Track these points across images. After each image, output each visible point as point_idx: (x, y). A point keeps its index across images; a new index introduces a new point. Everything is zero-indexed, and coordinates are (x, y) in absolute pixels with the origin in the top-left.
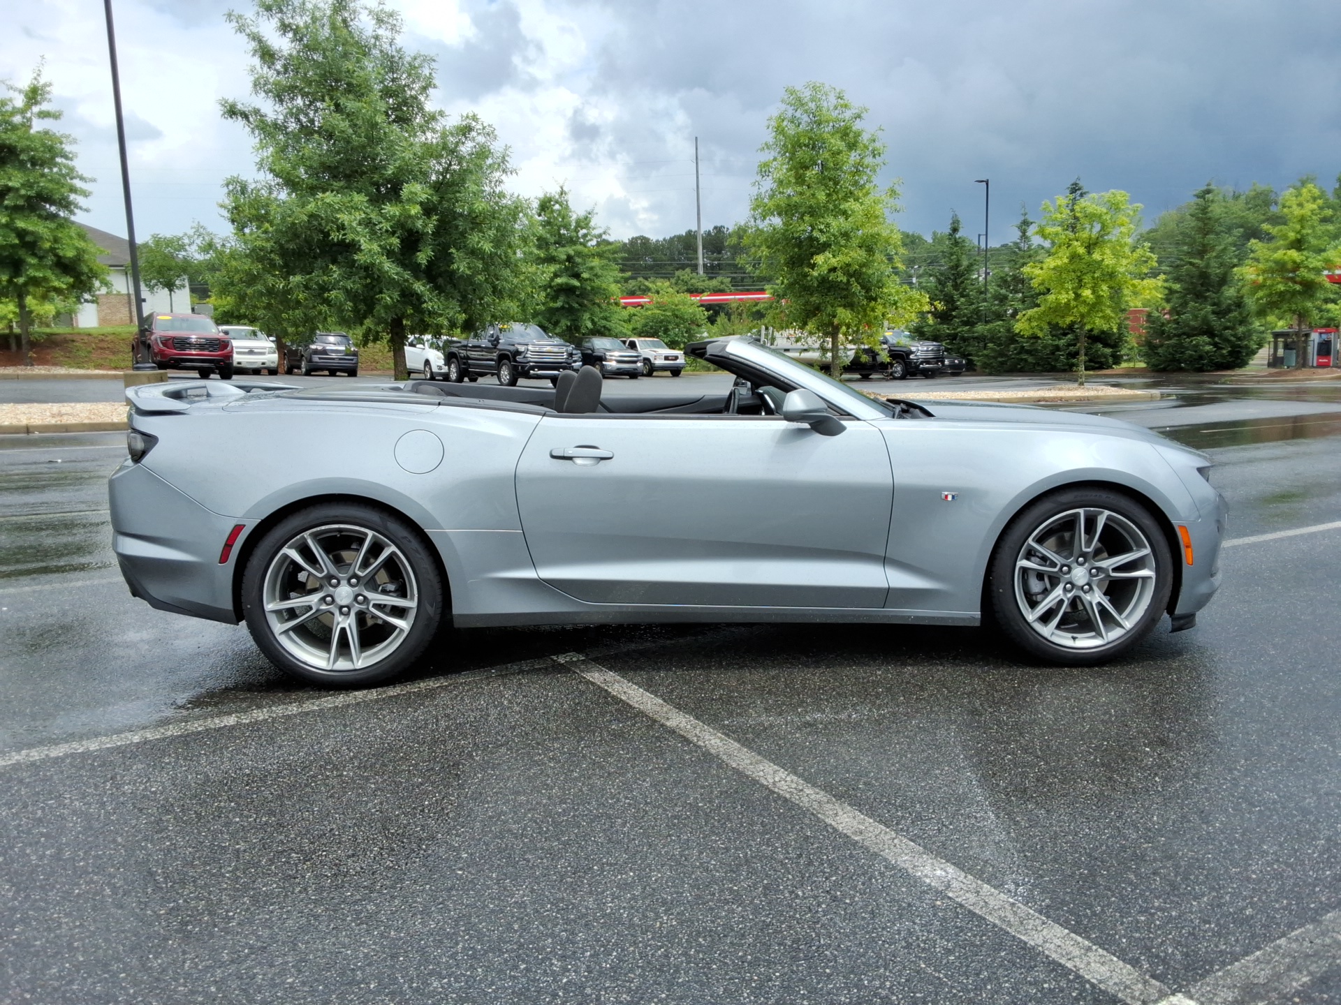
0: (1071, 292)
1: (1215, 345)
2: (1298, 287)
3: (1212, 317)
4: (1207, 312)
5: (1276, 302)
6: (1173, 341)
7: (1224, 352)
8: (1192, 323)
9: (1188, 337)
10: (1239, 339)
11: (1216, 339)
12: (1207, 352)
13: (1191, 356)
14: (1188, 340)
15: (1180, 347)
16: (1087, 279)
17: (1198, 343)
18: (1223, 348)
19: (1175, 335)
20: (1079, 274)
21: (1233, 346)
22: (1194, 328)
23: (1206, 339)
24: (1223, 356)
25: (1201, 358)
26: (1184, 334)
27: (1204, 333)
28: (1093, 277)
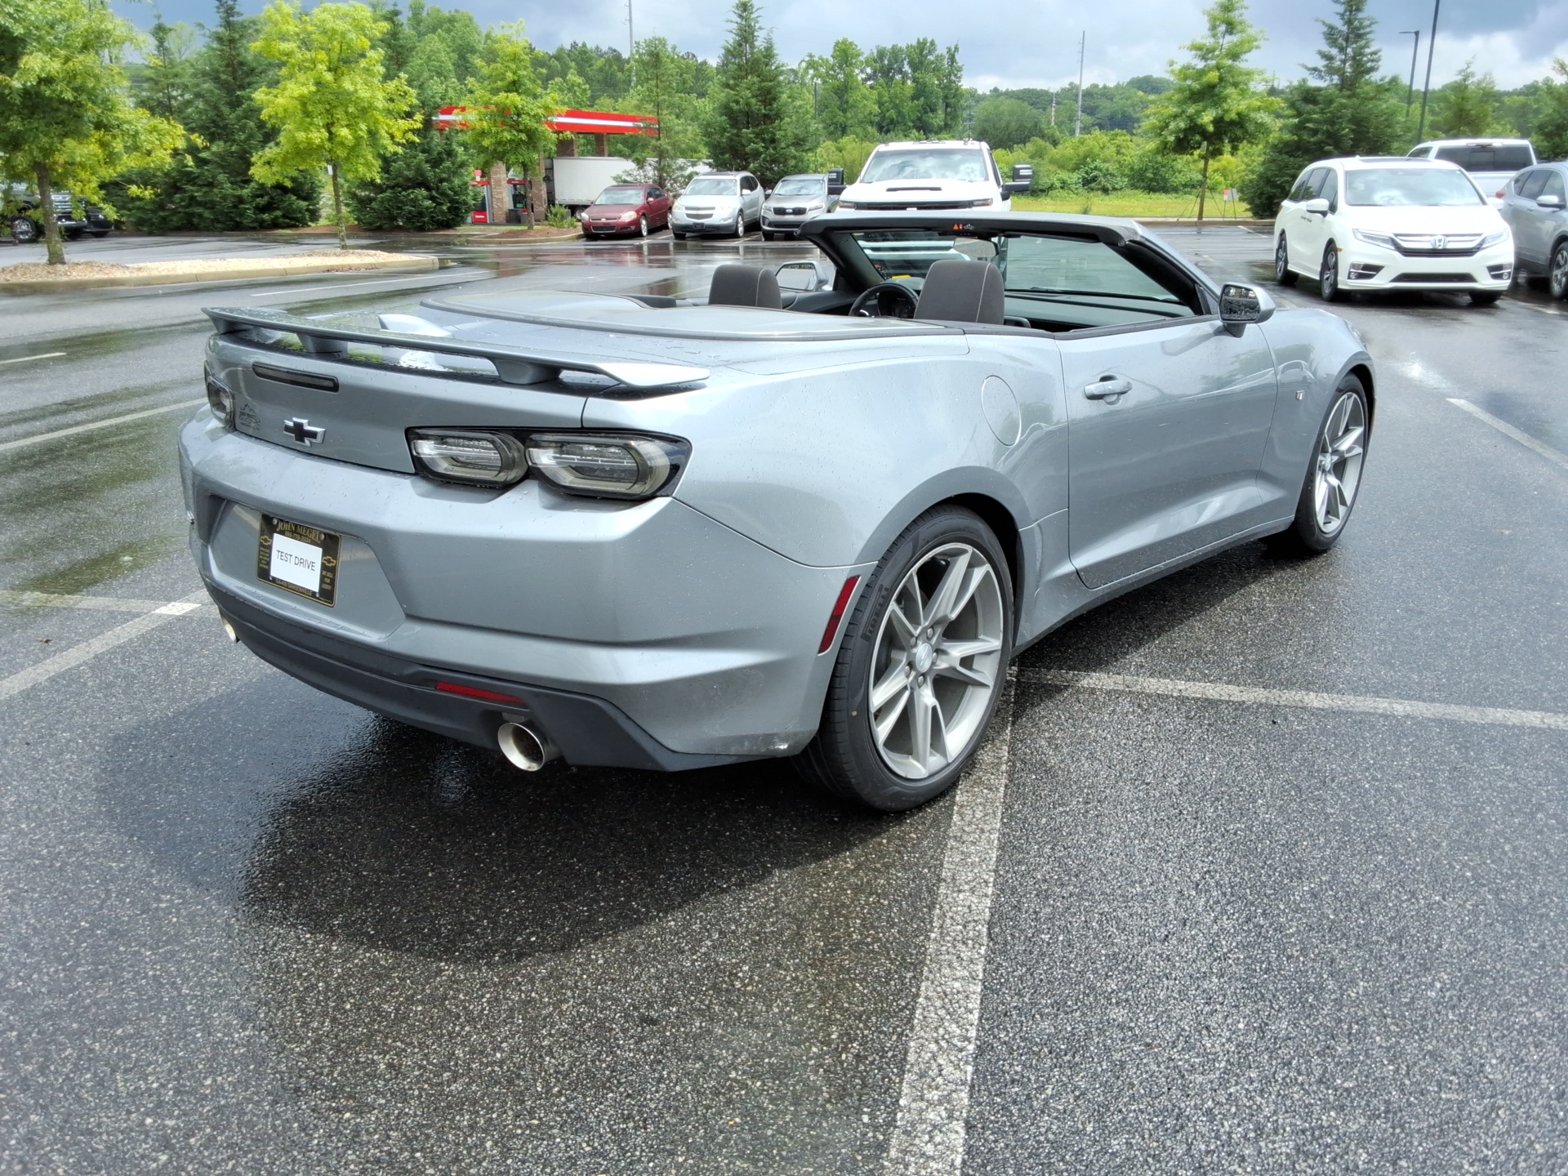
0: (323, 130)
1: (432, 198)
2: (524, 137)
3: (427, 167)
4: (421, 161)
5: (499, 154)
6: (388, 194)
7: (445, 208)
8: (406, 173)
9: (405, 190)
10: (456, 193)
11: (434, 193)
12: (427, 208)
13: (410, 212)
14: (404, 193)
15: (398, 203)
16: (339, 114)
17: (416, 197)
18: (442, 204)
19: (389, 187)
20: (328, 107)
21: (452, 201)
22: (408, 179)
23: (424, 192)
24: (442, 212)
25: (421, 214)
26: (398, 185)
27: (420, 185)
28: (347, 113)
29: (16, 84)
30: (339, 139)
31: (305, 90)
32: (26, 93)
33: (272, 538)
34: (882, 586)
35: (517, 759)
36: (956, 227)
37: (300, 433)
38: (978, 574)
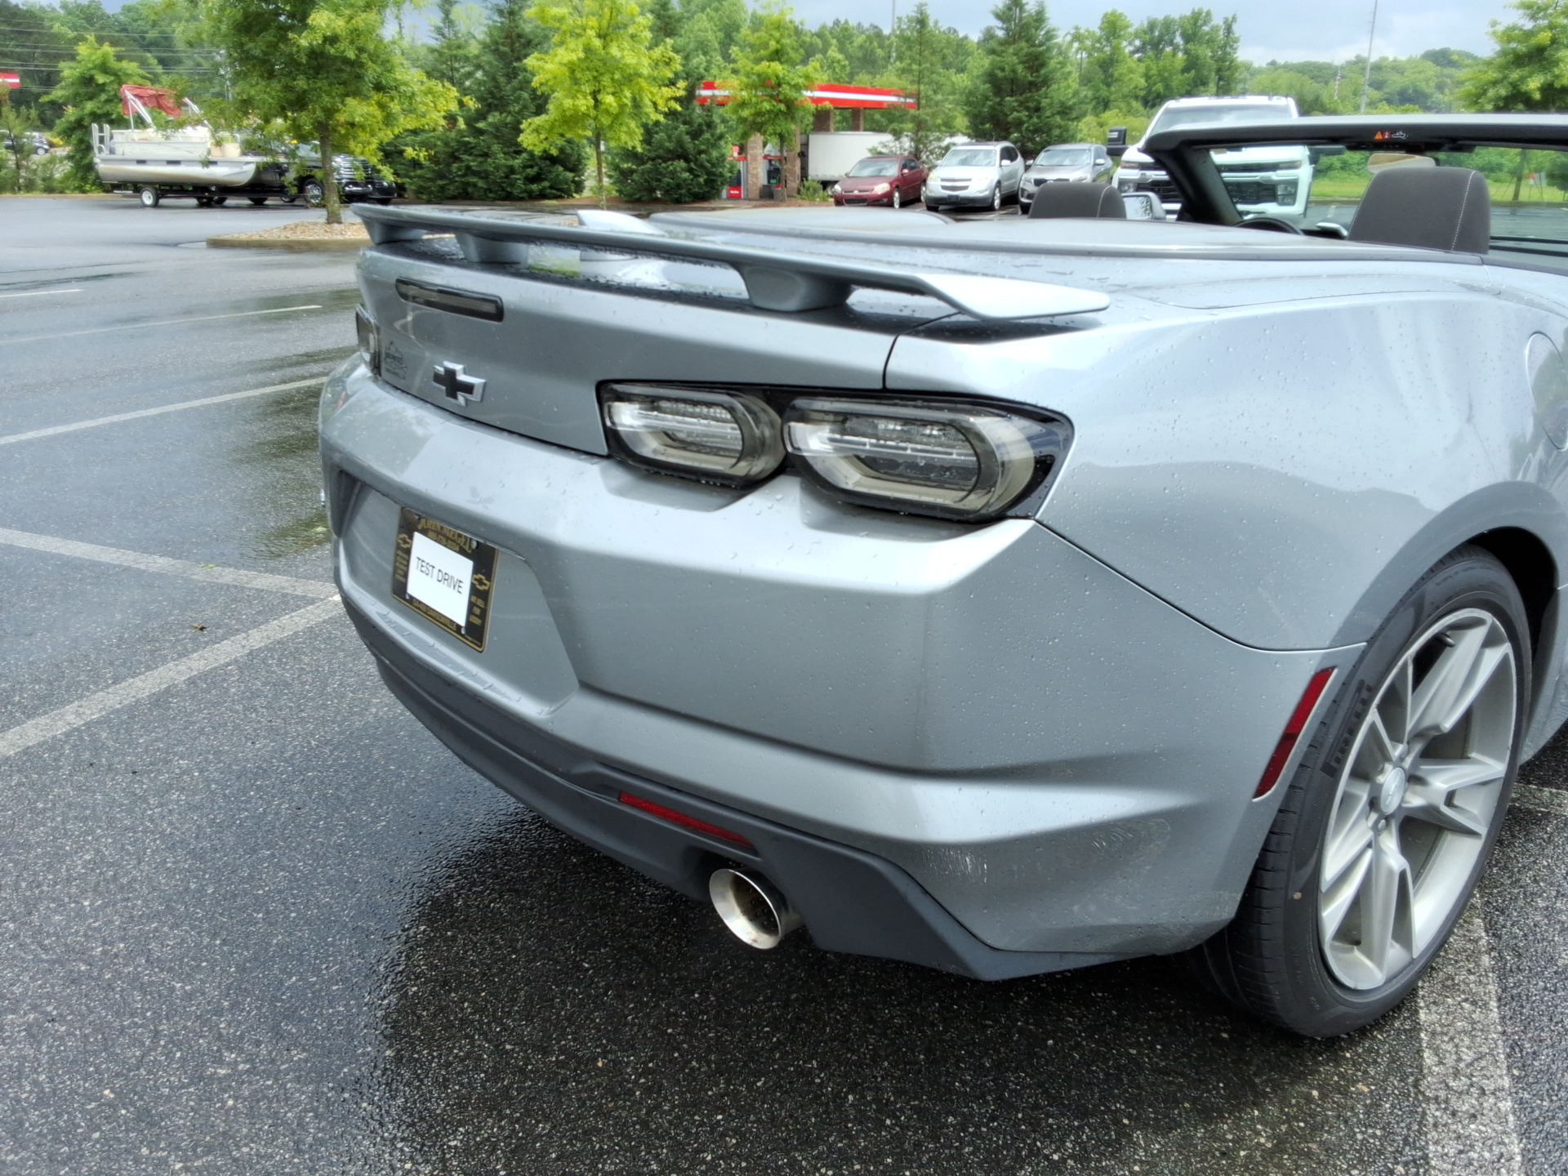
0: (589, 97)
1: (690, 170)
2: (782, 107)
3: (687, 138)
4: (682, 132)
5: (756, 125)
6: (649, 165)
7: (701, 180)
8: (667, 144)
9: (665, 162)
10: (713, 165)
11: (692, 165)
12: (685, 180)
13: (668, 184)
14: (664, 165)
15: (657, 175)
16: (606, 80)
17: (675, 169)
18: (698, 176)
19: (650, 158)
20: (595, 74)
21: (709, 173)
22: (669, 151)
23: (682, 164)
24: (699, 184)
25: (679, 186)
26: (658, 157)
27: (679, 157)
28: (612, 79)
29: (304, 42)
30: (603, 107)
31: (574, 57)
32: (314, 54)
33: (411, 537)
34: (1362, 682)
35: (741, 927)
36: (1378, 137)
37: (452, 384)
38: (1493, 658)
